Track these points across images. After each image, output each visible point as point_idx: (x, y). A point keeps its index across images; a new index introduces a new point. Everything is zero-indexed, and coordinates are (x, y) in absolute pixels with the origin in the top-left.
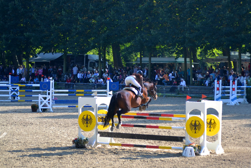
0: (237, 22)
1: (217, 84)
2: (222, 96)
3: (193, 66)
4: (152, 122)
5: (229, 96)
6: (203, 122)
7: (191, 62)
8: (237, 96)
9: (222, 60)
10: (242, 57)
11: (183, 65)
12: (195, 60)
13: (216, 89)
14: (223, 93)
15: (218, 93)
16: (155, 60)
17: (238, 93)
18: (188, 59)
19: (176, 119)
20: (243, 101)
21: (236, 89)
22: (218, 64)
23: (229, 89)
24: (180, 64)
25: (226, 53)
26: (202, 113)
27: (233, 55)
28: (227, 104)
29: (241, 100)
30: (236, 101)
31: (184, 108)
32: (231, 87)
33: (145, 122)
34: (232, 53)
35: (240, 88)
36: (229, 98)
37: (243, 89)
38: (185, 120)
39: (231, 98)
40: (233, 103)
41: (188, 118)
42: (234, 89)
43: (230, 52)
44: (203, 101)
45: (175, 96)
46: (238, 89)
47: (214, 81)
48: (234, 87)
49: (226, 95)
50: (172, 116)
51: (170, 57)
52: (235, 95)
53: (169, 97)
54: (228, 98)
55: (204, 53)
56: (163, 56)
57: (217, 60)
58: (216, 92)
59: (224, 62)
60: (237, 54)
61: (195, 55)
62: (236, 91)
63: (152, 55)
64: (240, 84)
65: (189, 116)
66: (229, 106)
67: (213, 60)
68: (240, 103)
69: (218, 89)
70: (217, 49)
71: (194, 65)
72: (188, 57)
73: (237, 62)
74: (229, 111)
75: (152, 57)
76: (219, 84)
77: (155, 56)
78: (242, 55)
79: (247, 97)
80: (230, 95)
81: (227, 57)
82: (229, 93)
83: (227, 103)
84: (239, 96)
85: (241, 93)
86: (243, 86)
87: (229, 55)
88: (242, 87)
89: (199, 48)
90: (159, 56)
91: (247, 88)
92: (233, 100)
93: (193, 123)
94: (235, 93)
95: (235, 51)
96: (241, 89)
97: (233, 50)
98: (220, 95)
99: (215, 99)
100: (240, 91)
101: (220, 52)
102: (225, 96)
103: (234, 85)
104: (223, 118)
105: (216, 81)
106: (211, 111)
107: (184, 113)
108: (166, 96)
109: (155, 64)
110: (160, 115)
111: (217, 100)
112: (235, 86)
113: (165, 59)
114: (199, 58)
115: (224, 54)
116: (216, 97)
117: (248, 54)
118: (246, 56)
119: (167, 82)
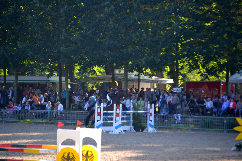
0: (122, 34)
1: (98, 108)
2: (104, 123)
3: (69, 87)
4: (16, 155)
5: (112, 123)
6: (78, 155)
7: (67, 81)
8: (122, 122)
9: (104, 79)
10: (128, 76)
11: (58, 86)
12: (73, 79)
13: (96, 114)
14: (105, 119)
15: (99, 120)
16: (22, 79)
17: (123, 119)
18: (63, 79)
19: (45, 151)
20: (129, 129)
21: (120, 114)
22: (101, 84)
23: (112, 114)
24: (54, 83)
25: (109, 71)
26: (76, 143)
27: (117, 74)
28: (110, 133)
29: (127, 128)
30: (121, 129)
31: (55, 137)
32: (114, 112)
33: (8, 155)
34: (117, 72)
35: (125, 113)
36: (112, 126)
37: (130, 115)
38: (56, 152)
39: (115, 125)
40: (117, 131)
41: (60, 150)
42: (118, 115)
43: (114, 70)
44: (78, 129)
45: (46, 123)
46: (123, 114)
47: (94, 105)
48: (118, 112)
49: (109, 121)
50: (40, 147)
51: (42, 75)
52: (120, 122)
53: (40, 125)
54: (111, 124)
55: (83, 71)
56: (33, 74)
57: (99, 79)
58: (97, 118)
59: (107, 82)
60: (122, 72)
61: (72, 74)
62: (121, 116)
63: (19, 73)
65: (60, 147)
66: (112, 134)
67: (93, 79)
68: (125, 131)
69: (99, 114)
70: (99, 67)
71: (71, 85)
72: (64, 76)
73: (123, 82)
74: (112, 141)
75: (19, 75)
76: (100, 108)
77: (23, 74)
78: (128, 73)
79: (133, 124)
80: (114, 121)
81: (110, 76)
82: (112, 119)
83: (110, 131)
84: (125, 122)
85: (126, 119)
86: (130, 110)
87: (113, 74)
88: (127, 112)
89: (77, 64)
90: (28, 74)
91: (134, 114)
92: (116, 128)
93: (66, 155)
94: (119, 119)
95: (120, 69)
96: (126, 115)
97: (118, 67)
98: (101, 122)
99: (95, 126)
100: (125, 116)
101: (103, 70)
102: (107, 123)
103: (118, 110)
105: (96, 104)
106: (88, 141)
107: (55, 143)
108: (36, 123)
109: (23, 84)
110: (26, 146)
111: (98, 127)
112: (120, 111)
113: (36, 78)
114: (77, 77)
115: (107, 72)
116: (96, 124)
117: (135, 73)
118: (133, 75)
119: (37, 106)
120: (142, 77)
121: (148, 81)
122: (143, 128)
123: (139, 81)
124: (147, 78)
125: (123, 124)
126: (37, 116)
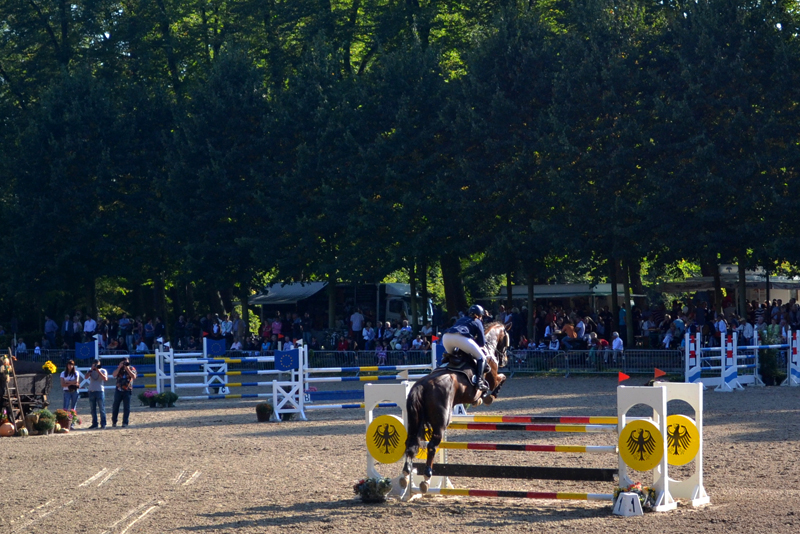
0: (732, 195)
1: (691, 342)
2: (703, 371)
3: (632, 303)
5: (720, 371)
6: (660, 434)
7: (627, 292)
8: (739, 369)
9: (699, 286)
10: (746, 277)
12: (637, 288)
13: (687, 354)
14: (704, 364)
15: (693, 366)
16: (541, 291)
17: (739, 362)
18: (620, 287)
19: (596, 429)
20: (753, 381)
21: (735, 352)
22: (692, 295)
23: (719, 353)
24: (601, 298)
25: (710, 269)
26: (655, 413)
27: (725, 275)
28: (716, 390)
29: (748, 379)
30: (737, 381)
31: (614, 400)
32: (722, 348)
33: (524, 437)
34: (724, 270)
35: (743, 350)
36: (720, 376)
37: (753, 353)
38: (617, 430)
39: (725, 373)
40: (729, 387)
41: (624, 426)
42: (729, 354)
43: (718, 267)
44: (657, 384)
45: (591, 375)
46: (739, 353)
47: (682, 338)
48: (729, 348)
49: (712, 368)
50: (586, 421)
51: (577, 282)
52: (734, 368)
53: (579, 378)
54: (717, 374)
55: (657, 270)
56: (561, 281)
57: (688, 286)
58: (689, 361)
59: (705, 290)
60: (735, 270)
61: (636, 278)
62: (736, 357)
63: (536, 280)
64: (743, 341)
65: (625, 421)
66: (719, 393)
67: (678, 286)
68: (744, 385)
69: (693, 355)
70: (688, 262)
71: (636, 300)
72: (621, 282)
73: (737, 291)
74: (720, 406)
75: (536, 284)
76: (695, 342)
77: (542, 282)
78: (746, 272)
79: (761, 372)
80: (722, 367)
81: (711, 279)
83: (715, 387)
84: (743, 369)
85: (747, 362)
86: (752, 345)
87: (717, 274)
89: (645, 259)
90: (552, 282)
91: (761, 351)
92: (728, 379)
93: (636, 436)
94: (732, 362)
95: (730, 264)
96: (746, 354)
97: (726, 261)
98: (698, 369)
99: (687, 378)
100: (743, 357)
101: (695, 268)
102: (709, 371)
103: (729, 344)
104: (706, 422)
106: (678, 407)
107: (614, 413)
108: (571, 375)
109: (544, 302)
111: (692, 380)
112: (733, 347)
113: (568, 288)
114: (645, 283)
115: (705, 271)
116: (689, 373)
117: (760, 270)
118: (756, 275)
119: (573, 342)
120: (775, 277)
121: (785, 286)
122: (780, 380)
123: (768, 286)
124: (783, 279)
125: (740, 372)
126: (573, 363)
